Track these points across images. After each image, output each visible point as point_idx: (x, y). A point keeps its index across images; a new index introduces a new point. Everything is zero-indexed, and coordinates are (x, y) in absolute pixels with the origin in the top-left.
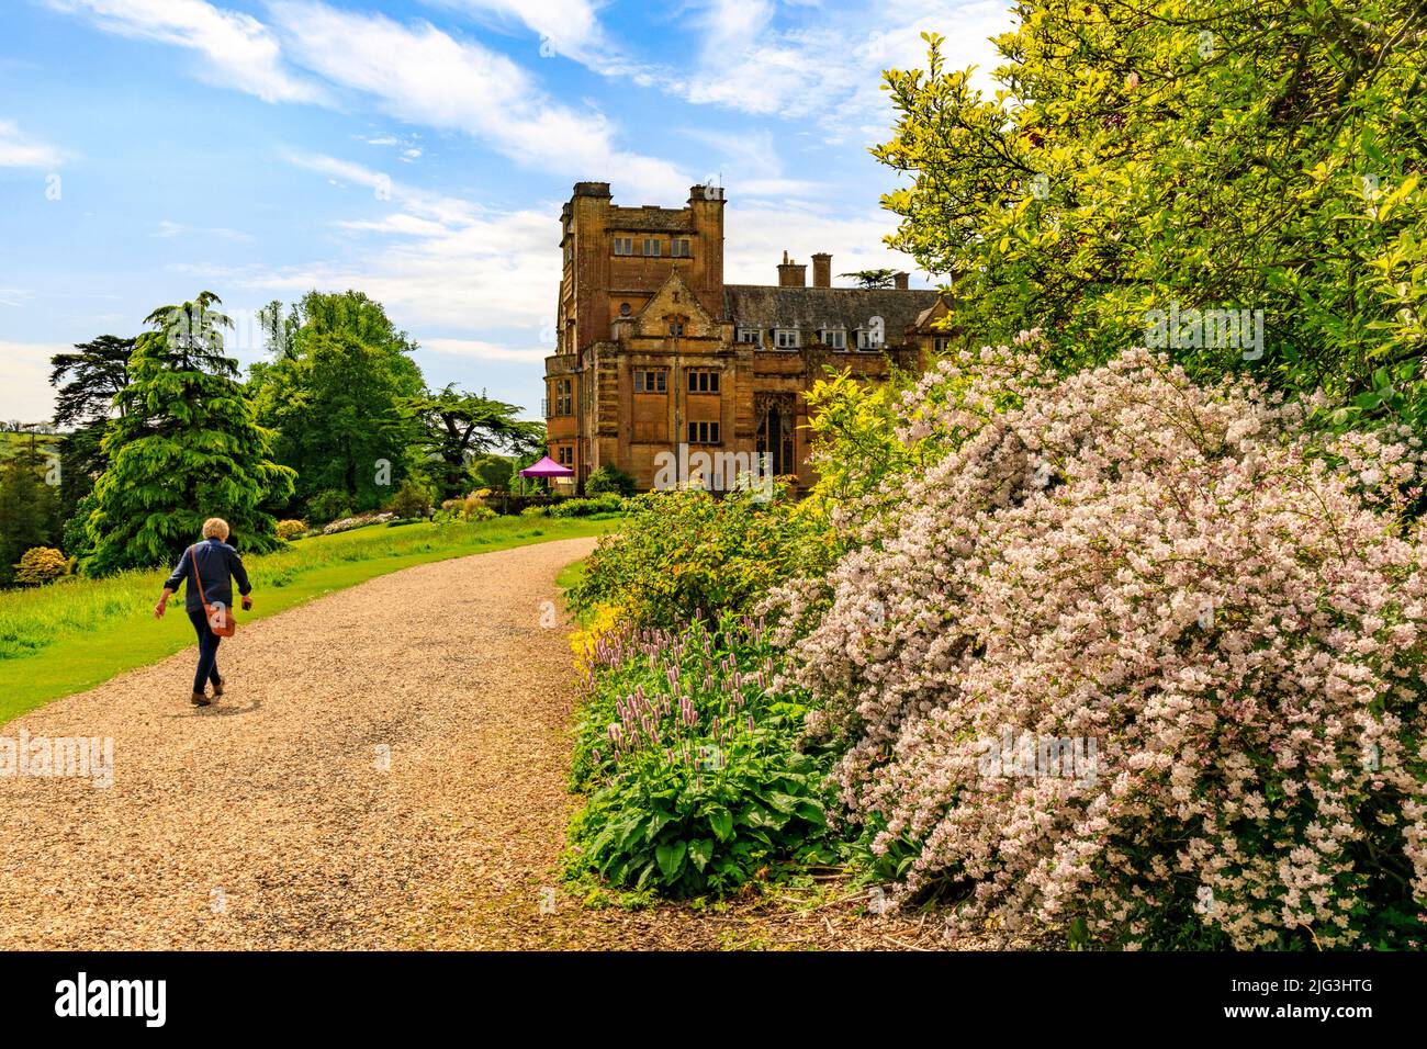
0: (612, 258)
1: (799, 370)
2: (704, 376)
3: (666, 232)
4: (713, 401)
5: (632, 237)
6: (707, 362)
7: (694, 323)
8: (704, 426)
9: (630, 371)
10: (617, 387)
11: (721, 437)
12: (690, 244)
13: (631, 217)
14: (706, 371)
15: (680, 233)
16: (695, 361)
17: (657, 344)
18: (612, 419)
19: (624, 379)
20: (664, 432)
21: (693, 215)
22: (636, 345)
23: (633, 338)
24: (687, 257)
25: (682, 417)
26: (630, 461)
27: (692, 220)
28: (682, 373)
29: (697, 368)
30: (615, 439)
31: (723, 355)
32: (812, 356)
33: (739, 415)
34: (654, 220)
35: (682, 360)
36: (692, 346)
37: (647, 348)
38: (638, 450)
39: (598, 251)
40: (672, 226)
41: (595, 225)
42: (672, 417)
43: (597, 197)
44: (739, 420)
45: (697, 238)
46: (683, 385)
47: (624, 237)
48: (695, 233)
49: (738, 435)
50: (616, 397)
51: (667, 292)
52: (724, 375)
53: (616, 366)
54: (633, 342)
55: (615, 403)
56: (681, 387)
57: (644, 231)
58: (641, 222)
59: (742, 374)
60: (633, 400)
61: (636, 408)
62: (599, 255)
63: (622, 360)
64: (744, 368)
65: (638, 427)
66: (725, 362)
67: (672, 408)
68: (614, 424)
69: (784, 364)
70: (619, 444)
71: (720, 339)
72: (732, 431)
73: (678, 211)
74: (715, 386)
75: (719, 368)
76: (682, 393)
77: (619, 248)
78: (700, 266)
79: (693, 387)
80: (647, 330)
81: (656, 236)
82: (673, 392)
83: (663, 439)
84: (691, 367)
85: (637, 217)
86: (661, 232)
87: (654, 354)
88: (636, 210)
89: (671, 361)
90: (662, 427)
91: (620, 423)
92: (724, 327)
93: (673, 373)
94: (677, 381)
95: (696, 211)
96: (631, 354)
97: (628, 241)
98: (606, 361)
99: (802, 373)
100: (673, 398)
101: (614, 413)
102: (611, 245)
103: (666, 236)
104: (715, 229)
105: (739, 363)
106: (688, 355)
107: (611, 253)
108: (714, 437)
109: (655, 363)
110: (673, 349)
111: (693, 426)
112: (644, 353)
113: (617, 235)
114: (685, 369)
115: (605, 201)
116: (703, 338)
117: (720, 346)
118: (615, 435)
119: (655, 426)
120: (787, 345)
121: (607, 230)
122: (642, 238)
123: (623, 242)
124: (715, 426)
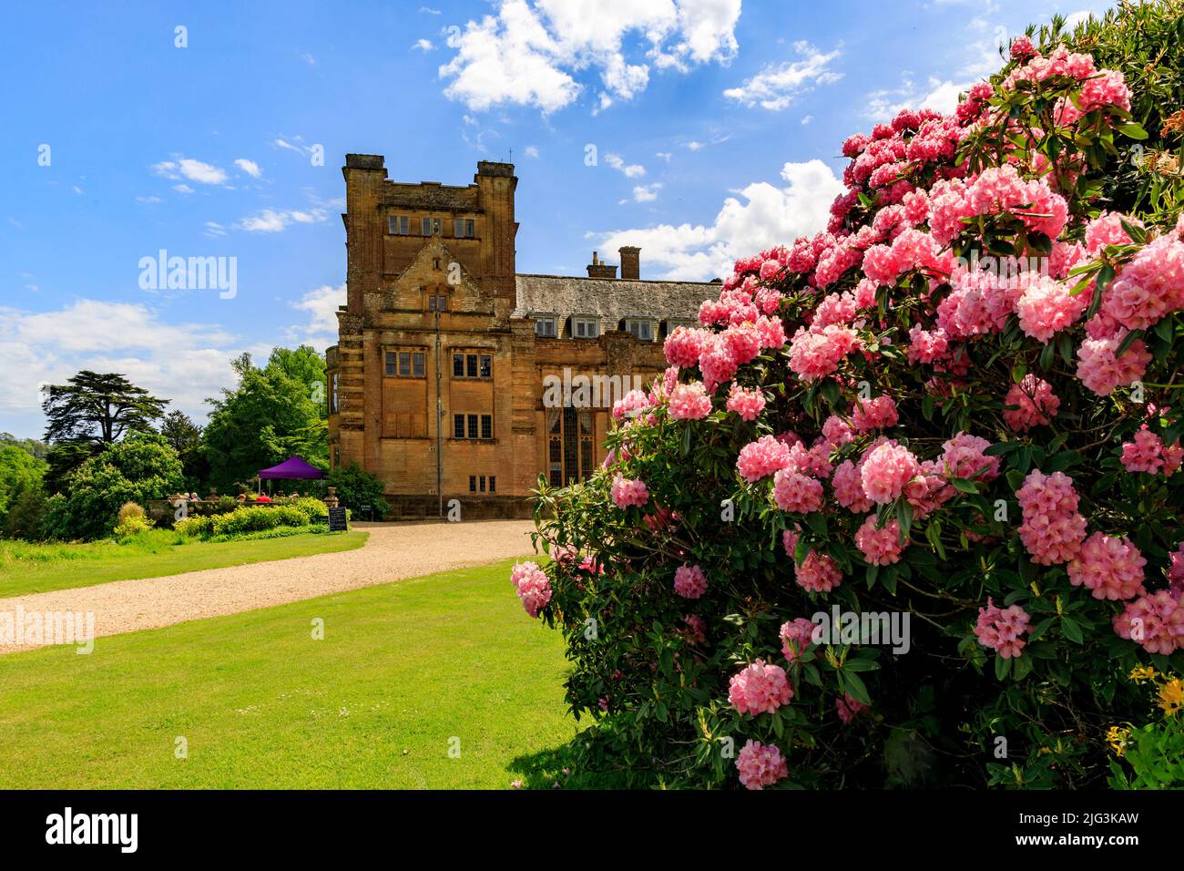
0: (386, 238)
1: (599, 360)
2: (472, 360)
3: (447, 210)
4: (483, 388)
5: (409, 214)
6: (476, 341)
7: (460, 295)
8: (473, 419)
9: (379, 351)
10: (362, 370)
11: (496, 432)
12: (476, 224)
13: (409, 193)
14: (474, 352)
15: (464, 211)
16: (461, 340)
17: (414, 320)
18: (356, 408)
19: (371, 360)
20: (423, 426)
21: (480, 193)
22: (387, 319)
23: (382, 311)
24: (473, 239)
25: (444, 406)
26: (380, 460)
27: (477, 201)
28: (444, 355)
29: (463, 349)
30: (361, 433)
31: (496, 333)
32: (614, 345)
33: (516, 406)
34: (433, 198)
35: (444, 339)
36: (458, 322)
37: (400, 324)
38: (389, 445)
39: (371, 229)
40: (456, 204)
41: (368, 201)
42: (432, 410)
43: (369, 170)
44: (519, 411)
45: (483, 218)
46: (447, 370)
47: (399, 214)
48: (481, 212)
49: (515, 430)
50: (362, 382)
51: (426, 257)
52: (497, 358)
53: (361, 345)
54: (383, 316)
55: (360, 389)
56: (443, 370)
57: (422, 208)
58: (420, 199)
59: (519, 357)
60: (381, 386)
61: (386, 394)
62: (371, 235)
63: (369, 336)
64: (522, 350)
65: (390, 419)
66: (499, 342)
67: (432, 398)
68: (359, 414)
69: (581, 354)
70: (365, 438)
71: (493, 314)
72: (508, 425)
73: (462, 189)
74: (487, 372)
75: (490, 349)
76: (444, 379)
77: (394, 227)
78: (487, 249)
79: (458, 371)
80: (402, 302)
81: (437, 214)
82: (432, 377)
83: (421, 434)
84: (456, 348)
85: (414, 194)
86: (442, 210)
87: (409, 331)
88: (414, 186)
89: (431, 340)
90: (419, 419)
91: (366, 413)
92: (497, 301)
93: (434, 354)
94: (439, 365)
95: (482, 189)
96: (380, 330)
97: (404, 219)
98: (349, 338)
99: (603, 364)
100: (433, 384)
101: (359, 402)
102: (385, 223)
103: (447, 215)
104: (505, 209)
105: (517, 344)
106: (452, 332)
107: (385, 232)
108: (487, 432)
109: (409, 342)
110: (433, 325)
111: (459, 419)
112: (396, 330)
113: (392, 212)
114: (448, 349)
115: (378, 175)
116: (471, 314)
117: (493, 323)
118: (361, 428)
119: (411, 418)
120: (586, 335)
121: (379, 207)
122: (421, 216)
123: (399, 219)
124: (486, 419)
